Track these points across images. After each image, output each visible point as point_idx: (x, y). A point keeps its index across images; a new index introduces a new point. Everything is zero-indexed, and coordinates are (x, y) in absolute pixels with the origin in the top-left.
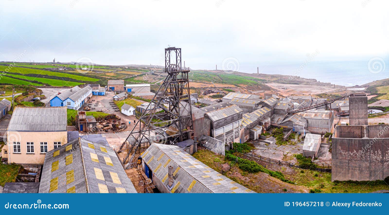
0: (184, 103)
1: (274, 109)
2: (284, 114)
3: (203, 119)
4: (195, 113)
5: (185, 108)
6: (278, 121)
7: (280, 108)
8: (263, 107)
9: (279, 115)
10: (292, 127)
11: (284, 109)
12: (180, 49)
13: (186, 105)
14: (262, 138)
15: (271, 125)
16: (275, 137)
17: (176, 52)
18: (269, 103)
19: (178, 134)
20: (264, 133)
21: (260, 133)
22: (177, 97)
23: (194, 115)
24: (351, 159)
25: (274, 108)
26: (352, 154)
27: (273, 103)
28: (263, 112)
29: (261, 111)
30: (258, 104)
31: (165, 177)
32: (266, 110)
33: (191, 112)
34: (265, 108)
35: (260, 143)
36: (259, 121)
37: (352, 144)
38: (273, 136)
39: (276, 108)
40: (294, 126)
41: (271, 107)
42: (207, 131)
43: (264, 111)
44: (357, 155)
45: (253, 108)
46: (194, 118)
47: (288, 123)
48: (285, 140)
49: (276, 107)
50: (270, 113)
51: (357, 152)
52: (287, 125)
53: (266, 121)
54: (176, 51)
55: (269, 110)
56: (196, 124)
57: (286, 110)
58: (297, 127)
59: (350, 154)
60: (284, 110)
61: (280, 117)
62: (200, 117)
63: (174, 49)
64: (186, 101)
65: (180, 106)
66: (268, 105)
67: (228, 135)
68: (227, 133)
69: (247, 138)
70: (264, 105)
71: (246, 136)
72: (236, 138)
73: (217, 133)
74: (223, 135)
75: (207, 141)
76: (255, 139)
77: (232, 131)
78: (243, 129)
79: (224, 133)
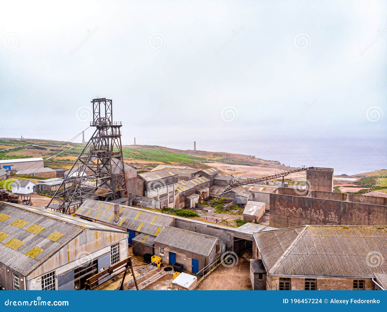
0: (116, 161)
1: (214, 180)
2: (226, 185)
3: (136, 179)
4: (128, 171)
5: (117, 165)
6: (218, 192)
7: (221, 179)
8: (200, 176)
9: (220, 186)
10: (234, 199)
11: (226, 179)
12: (111, 101)
13: (118, 162)
14: (199, 207)
15: (210, 196)
16: (214, 207)
17: (105, 105)
18: (208, 173)
19: (110, 193)
20: (202, 202)
21: (197, 202)
22: (108, 153)
23: (126, 174)
24: (290, 216)
25: (215, 178)
26: (291, 211)
27: (213, 173)
28: (201, 181)
29: (198, 180)
30: (195, 174)
31: (109, 218)
32: (204, 180)
33: (123, 171)
34: (203, 177)
35: (197, 210)
36: (196, 190)
37: (291, 200)
38: (212, 206)
39: (216, 179)
40: (236, 197)
41: (210, 177)
42: (140, 192)
43: (202, 180)
44: (297, 212)
45: (189, 178)
46: (126, 178)
47: (230, 194)
48: (224, 209)
49: (216, 178)
50: (209, 183)
51: (297, 209)
52: (228, 196)
53: (204, 190)
54: (106, 103)
55: (208, 180)
56: (129, 184)
57: (228, 181)
58: (240, 198)
59: (289, 211)
60: (226, 181)
61: (221, 188)
62: (133, 177)
63: (104, 100)
64: (119, 158)
65: (112, 163)
67: (161, 199)
68: (161, 196)
69: (182, 205)
70: (202, 174)
71: (181, 203)
72: (170, 203)
73: (150, 195)
74: (157, 197)
75: (141, 201)
76: (191, 207)
77: (166, 195)
78: (178, 195)
79: (158, 196)
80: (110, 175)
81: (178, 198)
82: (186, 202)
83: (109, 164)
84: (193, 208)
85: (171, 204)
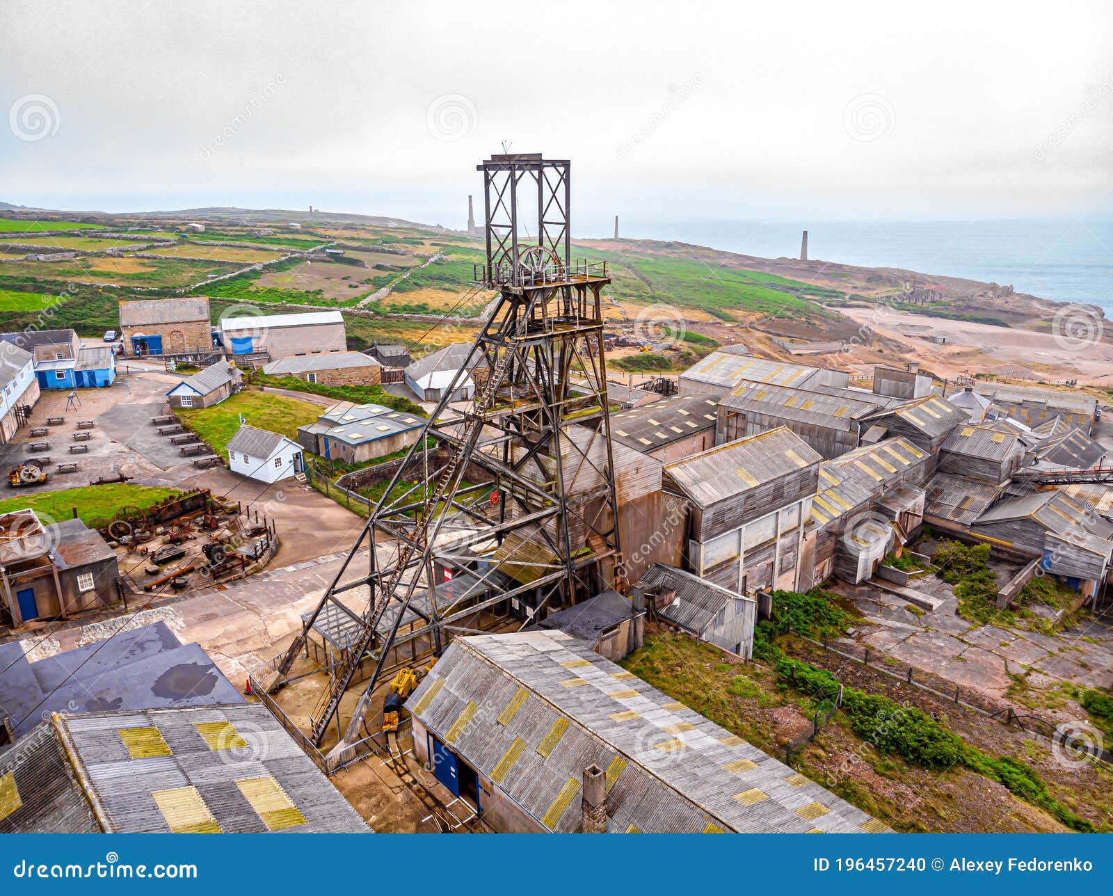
0: (581, 435)
1: (941, 450)
2: (994, 480)
3: (659, 498)
4: (626, 474)
5: (585, 456)
6: (959, 511)
7: (975, 453)
8: (886, 436)
9: (964, 481)
10: (1035, 550)
11: (995, 457)
13: (591, 441)
14: (888, 577)
15: (924, 522)
16: (952, 582)
17: (540, 182)
18: (920, 424)
19: (556, 575)
20: (898, 554)
21: (880, 557)
22: (551, 408)
23: (620, 485)
25: (945, 447)
27: (939, 423)
28: (895, 463)
29: (882, 454)
30: (864, 424)
31: (555, 803)
32: (906, 455)
33: (608, 473)
34: (900, 442)
35: (884, 598)
36: (877, 501)
38: (940, 575)
39: (954, 449)
41: (928, 442)
42: (670, 548)
43: (898, 457)
45: (839, 434)
46: (621, 499)
47: (1017, 527)
48: (1002, 603)
49: (952, 444)
50: (923, 468)
52: (1011, 535)
53: (909, 505)
54: (541, 174)
55: (920, 456)
56: (629, 527)
57: (1005, 466)
58: (1069, 555)
60: (994, 465)
61: (972, 491)
62: (644, 492)
64: (592, 424)
65: (565, 448)
66: (917, 429)
67: (752, 562)
68: (753, 553)
69: (823, 571)
70: (897, 428)
71: (822, 564)
72: (782, 572)
73: (710, 555)
74: (736, 561)
75: (676, 595)
76: (858, 579)
77: (771, 544)
78: (812, 535)
79: (739, 554)
80: (555, 501)
81: (813, 546)
82: (837, 558)
83: (553, 452)
84: (864, 582)
85: (785, 576)
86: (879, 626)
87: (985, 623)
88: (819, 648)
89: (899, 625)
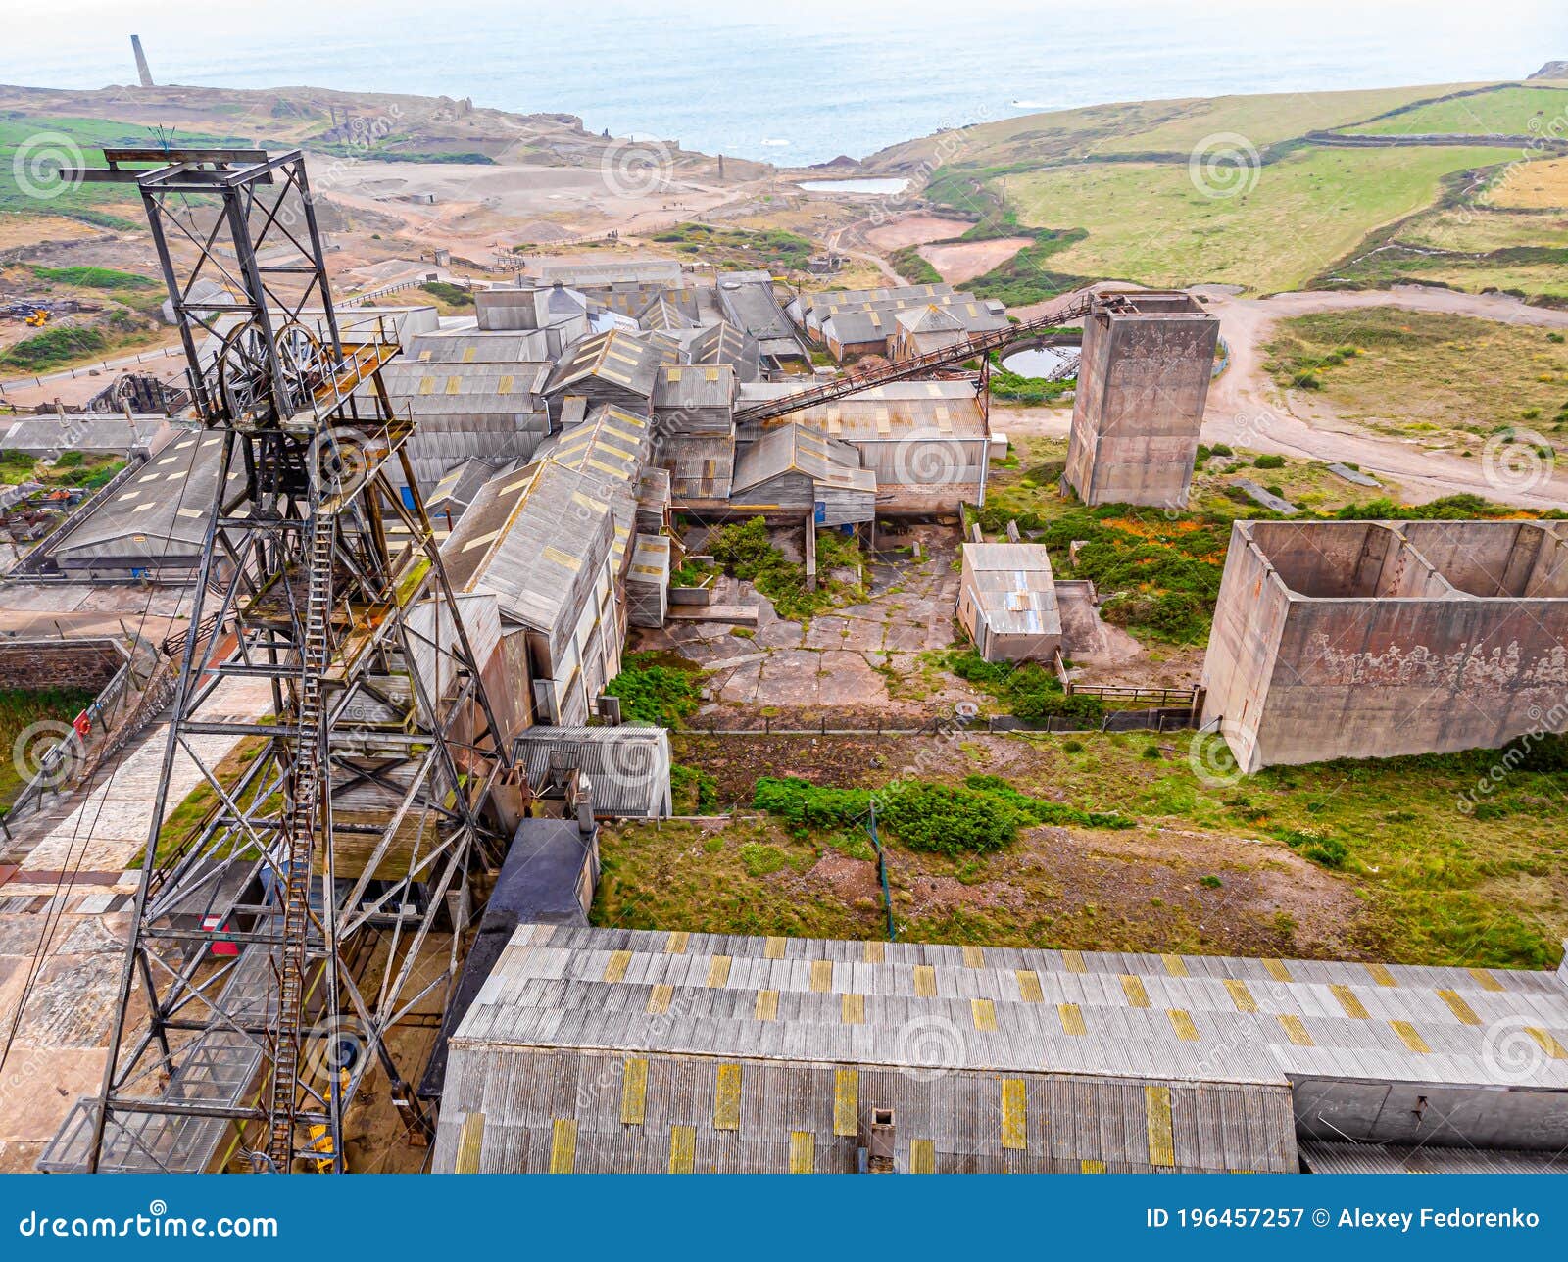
1: (655, 408)
6: (708, 483)
7: (695, 402)
9: (691, 440)
10: (805, 506)
14: (685, 600)
16: (748, 577)
18: (625, 381)
20: (679, 567)
21: (669, 580)
24: (1368, 681)
25: (662, 404)
26: (1374, 662)
27: (643, 373)
28: (625, 446)
29: (609, 439)
30: (552, 398)
32: (629, 430)
34: (612, 412)
35: (704, 631)
37: (1389, 621)
38: (730, 573)
39: (669, 402)
40: (823, 500)
41: (644, 402)
43: (622, 435)
44: (1402, 663)
45: (520, 419)
47: (781, 484)
49: (666, 396)
51: (1404, 653)
52: (775, 496)
55: (643, 426)
58: (841, 500)
59: (1366, 664)
61: (707, 452)
66: (626, 390)
70: (597, 393)
76: (663, 618)
86: (724, 671)
87: (811, 615)
88: (706, 737)
89: (741, 660)
